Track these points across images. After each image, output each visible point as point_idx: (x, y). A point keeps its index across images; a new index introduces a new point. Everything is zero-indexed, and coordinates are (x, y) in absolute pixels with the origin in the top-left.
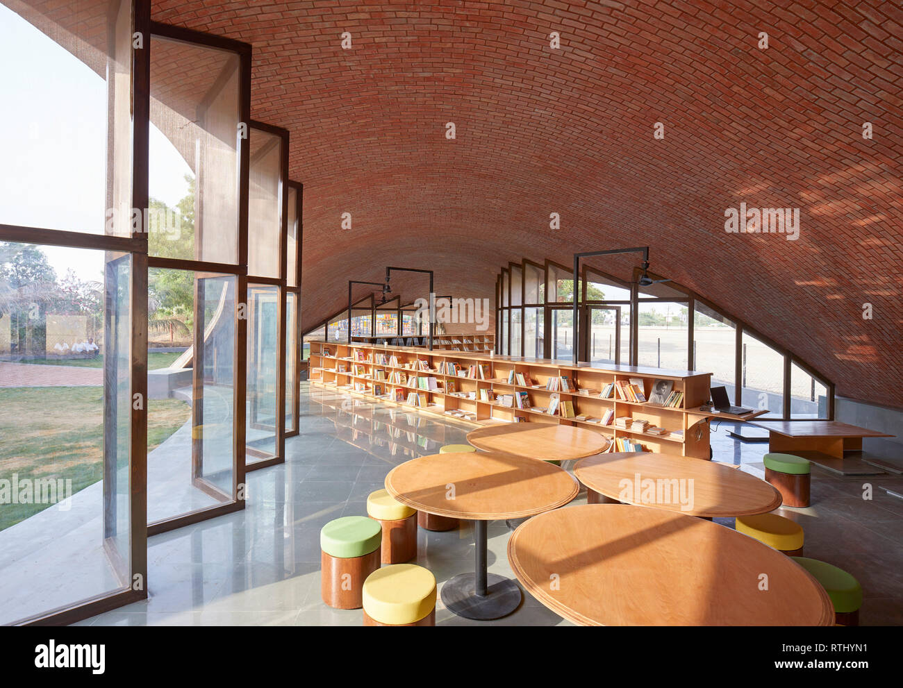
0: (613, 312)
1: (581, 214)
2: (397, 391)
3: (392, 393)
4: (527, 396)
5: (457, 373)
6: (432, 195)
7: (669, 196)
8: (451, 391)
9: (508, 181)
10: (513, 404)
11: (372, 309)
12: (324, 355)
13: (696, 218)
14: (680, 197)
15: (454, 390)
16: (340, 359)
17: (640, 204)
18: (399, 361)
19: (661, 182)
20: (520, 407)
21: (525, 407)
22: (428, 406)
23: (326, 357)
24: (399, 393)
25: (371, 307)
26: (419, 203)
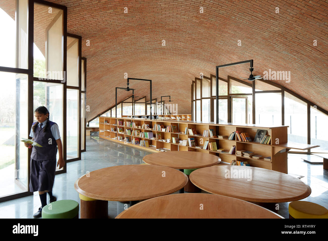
0: (245, 99)
1: (223, 48)
2: (136, 139)
3: (134, 141)
4: (194, 140)
5: (161, 130)
6: (148, 42)
7: (265, 34)
8: (159, 139)
9: (184, 32)
10: (187, 144)
11: (133, 103)
12: (105, 123)
13: (280, 45)
14: (271, 34)
15: (161, 138)
16: (111, 125)
17: (251, 40)
18: (136, 125)
19: (260, 26)
20: (190, 145)
21: (193, 146)
22: (149, 147)
23: (106, 124)
24: (137, 140)
25: (132, 101)
26: (143, 46)
